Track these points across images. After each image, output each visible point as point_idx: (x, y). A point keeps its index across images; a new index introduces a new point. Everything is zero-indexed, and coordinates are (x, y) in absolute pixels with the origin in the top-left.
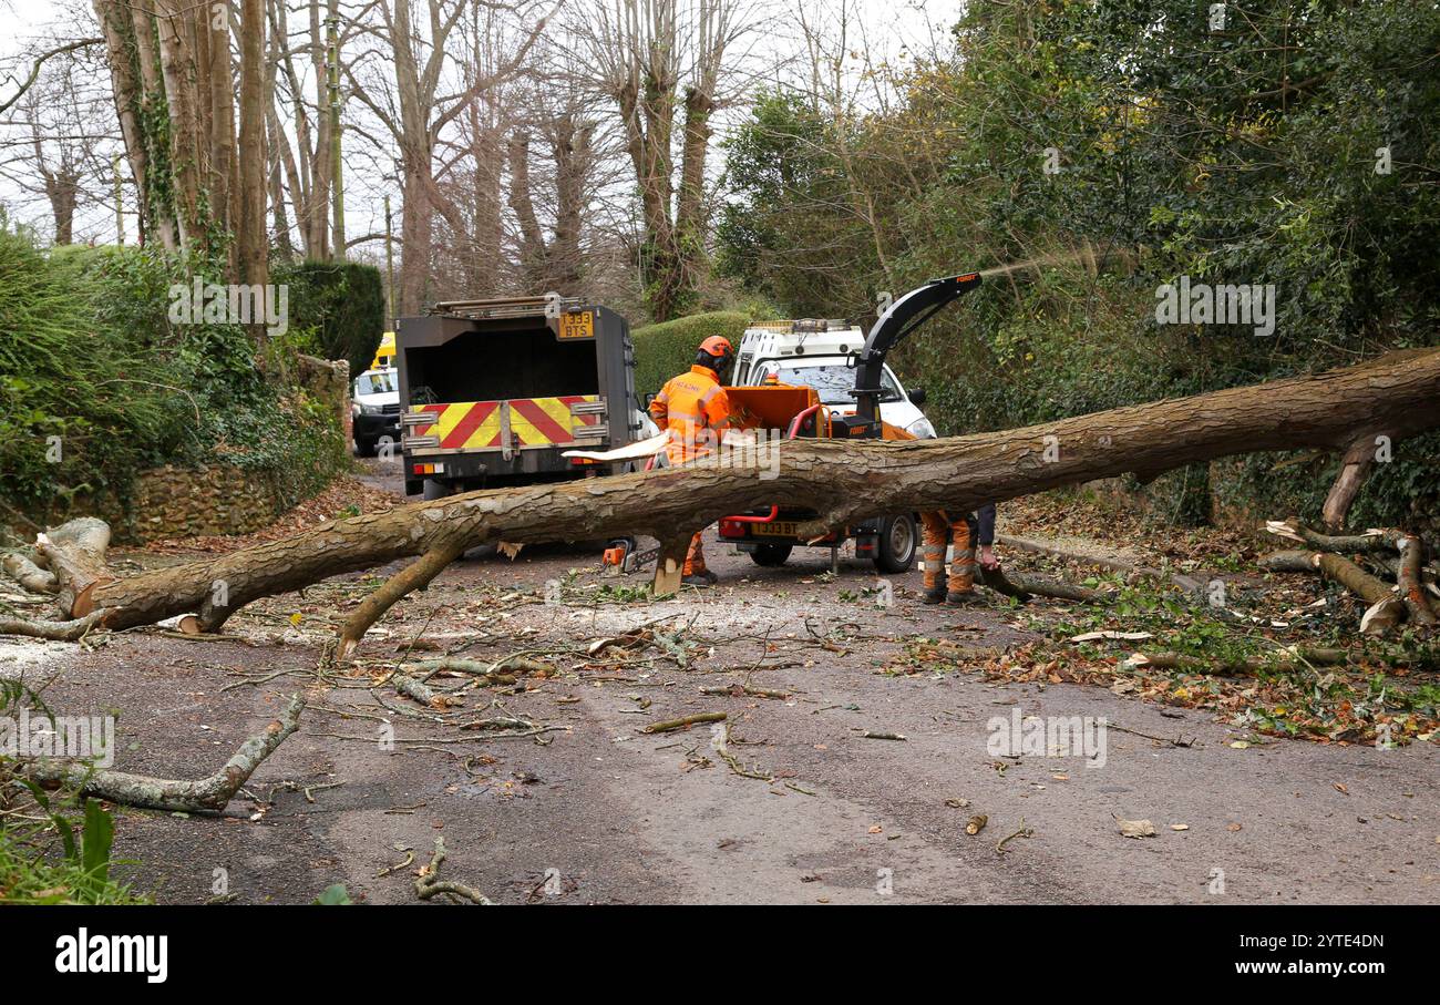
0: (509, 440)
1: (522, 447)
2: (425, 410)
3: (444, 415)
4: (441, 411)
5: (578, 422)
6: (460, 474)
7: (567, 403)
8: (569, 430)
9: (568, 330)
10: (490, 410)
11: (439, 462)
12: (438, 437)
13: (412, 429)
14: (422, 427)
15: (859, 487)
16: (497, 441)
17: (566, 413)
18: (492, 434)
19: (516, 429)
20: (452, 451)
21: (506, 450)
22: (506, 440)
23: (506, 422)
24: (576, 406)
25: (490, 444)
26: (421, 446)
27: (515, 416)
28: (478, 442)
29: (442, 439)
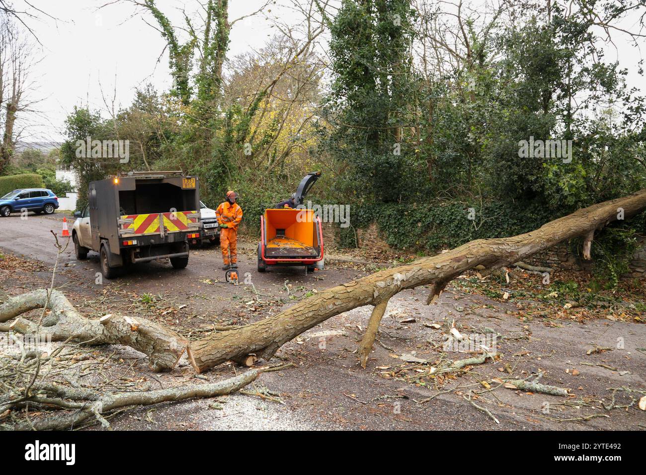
0: (163, 229)
1: (168, 232)
2: (128, 218)
3: (136, 220)
4: (135, 218)
5: (190, 222)
6: (143, 244)
7: (185, 214)
8: (186, 225)
9: (186, 185)
10: (155, 217)
11: (134, 239)
12: (133, 229)
13: (122, 226)
14: (127, 225)
15: (507, 257)
16: (158, 230)
17: (185, 218)
18: (156, 227)
19: (166, 225)
20: (140, 235)
21: (162, 233)
22: (162, 229)
23: (161, 222)
24: (189, 215)
25: (156, 231)
26: (126, 233)
27: (165, 219)
28: (151, 230)
29: (135, 230)
